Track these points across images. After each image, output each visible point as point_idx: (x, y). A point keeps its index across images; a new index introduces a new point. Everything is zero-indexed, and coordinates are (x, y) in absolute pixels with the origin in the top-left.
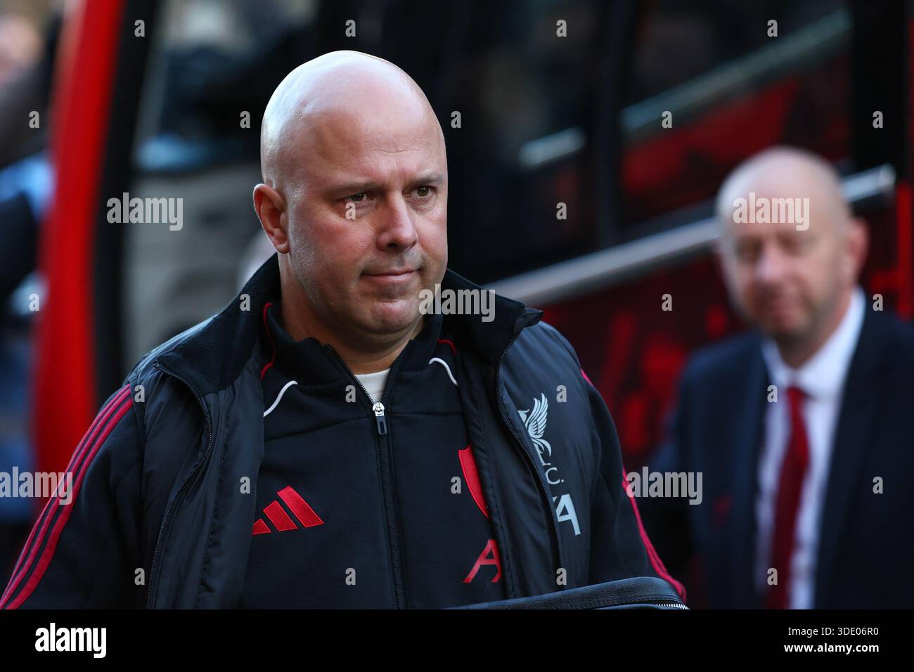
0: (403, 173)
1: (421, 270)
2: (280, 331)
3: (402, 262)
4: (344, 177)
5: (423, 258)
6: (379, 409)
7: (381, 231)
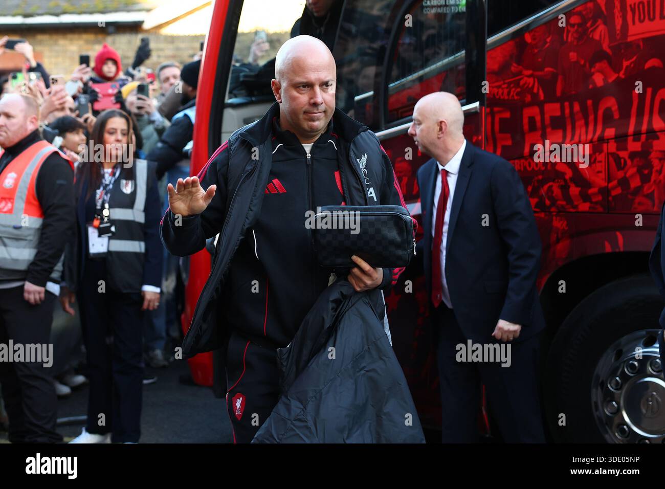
0: (319, 80)
1: (325, 112)
2: (278, 127)
3: (318, 109)
4: (300, 79)
5: (326, 108)
6: (309, 155)
7: (311, 98)
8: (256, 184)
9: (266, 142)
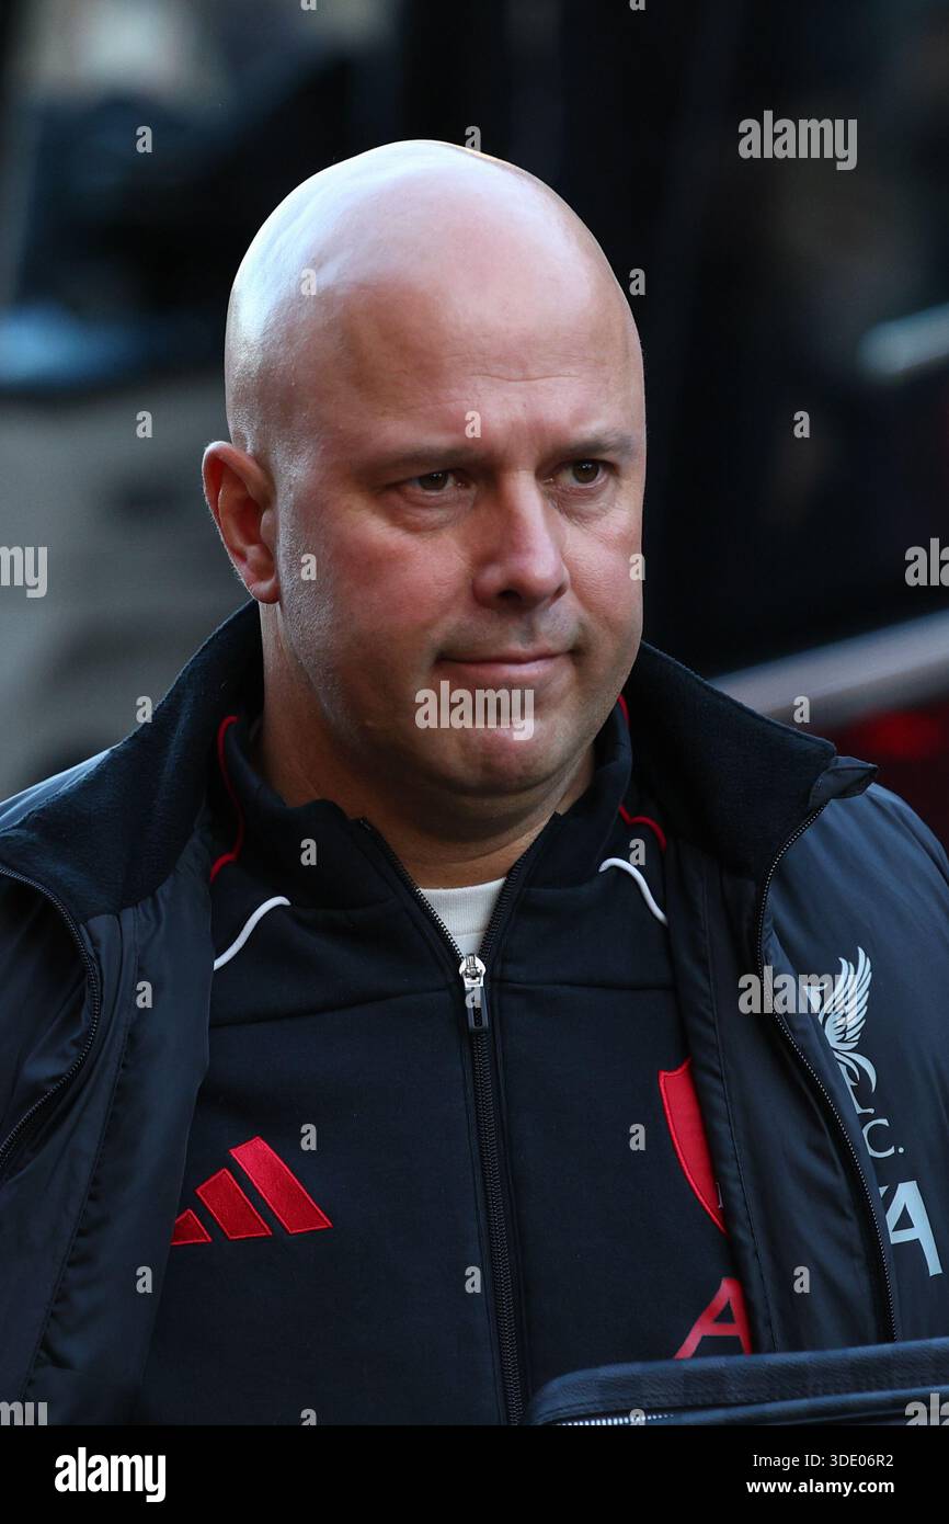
0: (537, 430)
1: (577, 653)
2: (254, 781)
3: (531, 634)
4: (402, 433)
5: (582, 626)
6: (473, 975)
7: (484, 560)
8: (95, 1181)
9: (164, 890)
